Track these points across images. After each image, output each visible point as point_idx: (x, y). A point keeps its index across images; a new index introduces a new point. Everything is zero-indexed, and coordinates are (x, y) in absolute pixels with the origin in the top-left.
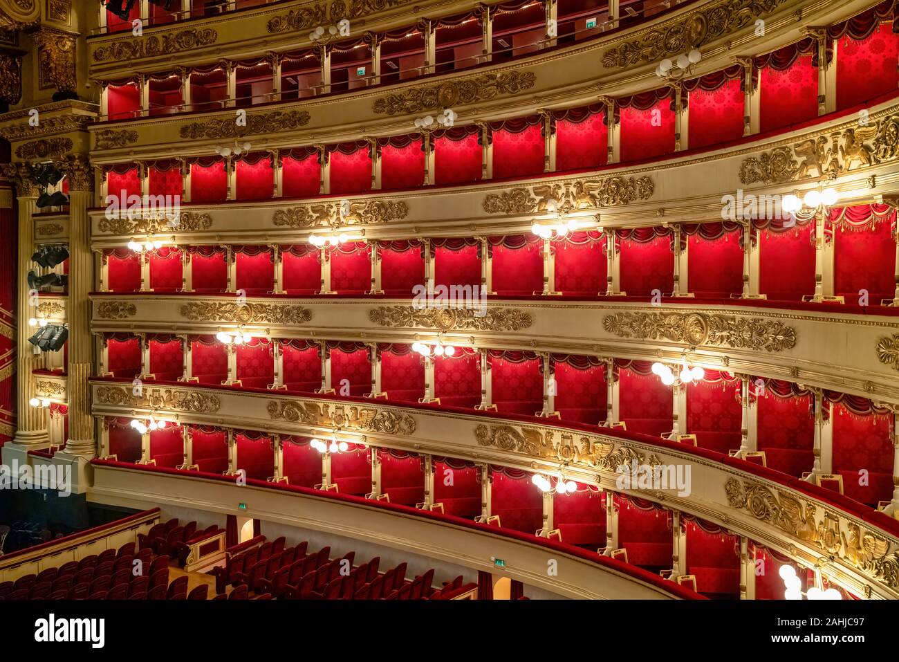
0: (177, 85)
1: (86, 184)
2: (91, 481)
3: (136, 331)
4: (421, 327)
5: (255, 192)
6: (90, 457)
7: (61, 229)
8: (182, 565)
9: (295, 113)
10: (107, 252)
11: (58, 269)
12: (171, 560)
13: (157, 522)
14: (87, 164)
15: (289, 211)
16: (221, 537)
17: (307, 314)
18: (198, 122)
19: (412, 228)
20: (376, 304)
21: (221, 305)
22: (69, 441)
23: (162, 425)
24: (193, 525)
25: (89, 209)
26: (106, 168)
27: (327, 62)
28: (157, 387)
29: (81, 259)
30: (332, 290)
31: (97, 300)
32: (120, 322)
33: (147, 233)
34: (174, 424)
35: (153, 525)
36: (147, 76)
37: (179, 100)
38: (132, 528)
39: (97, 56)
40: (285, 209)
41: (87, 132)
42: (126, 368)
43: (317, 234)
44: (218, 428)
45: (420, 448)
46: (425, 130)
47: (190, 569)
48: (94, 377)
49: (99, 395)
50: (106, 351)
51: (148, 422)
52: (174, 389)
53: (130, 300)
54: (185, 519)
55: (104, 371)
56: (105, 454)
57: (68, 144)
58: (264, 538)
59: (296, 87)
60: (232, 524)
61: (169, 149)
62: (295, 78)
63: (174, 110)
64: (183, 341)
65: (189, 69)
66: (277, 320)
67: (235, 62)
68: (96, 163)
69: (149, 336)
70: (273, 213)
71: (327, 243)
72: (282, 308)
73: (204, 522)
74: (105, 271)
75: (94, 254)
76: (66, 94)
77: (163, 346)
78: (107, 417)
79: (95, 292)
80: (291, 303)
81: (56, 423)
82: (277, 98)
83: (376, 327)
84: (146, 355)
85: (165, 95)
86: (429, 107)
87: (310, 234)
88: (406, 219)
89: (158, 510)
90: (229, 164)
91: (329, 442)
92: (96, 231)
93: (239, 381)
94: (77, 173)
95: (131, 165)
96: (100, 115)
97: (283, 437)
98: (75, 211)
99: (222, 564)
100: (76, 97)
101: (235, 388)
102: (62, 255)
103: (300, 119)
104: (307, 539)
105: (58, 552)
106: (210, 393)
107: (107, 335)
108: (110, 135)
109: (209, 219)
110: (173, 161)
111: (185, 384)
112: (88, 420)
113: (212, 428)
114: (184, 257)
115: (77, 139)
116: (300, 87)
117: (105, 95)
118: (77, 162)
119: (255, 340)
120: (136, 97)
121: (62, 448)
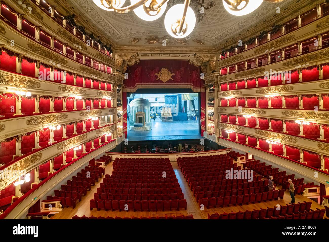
0: (235, 67)
1: (217, 87)
2: (218, 141)
3: (227, 114)
4: (298, 117)
5: (252, 86)
6: (218, 136)
7: (213, 95)
8: (236, 160)
9: (261, 69)
10: (221, 99)
11: (213, 102)
12: (233, 159)
13: (231, 151)
14: (218, 83)
15: (260, 90)
16: (245, 157)
17: (265, 112)
18: (239, 73)
19: (295, 92)
20: (284, 111)
21: (244, 109)
22: (214, 133)
23: (232, 132)
24: (238, 153)
25: (218, 91)
26: (221, 84)
27: (269, 57)
28: (230, 125)
29: (216, 100)
30: (271, 107)
31: (219, 108)
32: (224, 112)
33: (229, 95)
34: (234, 132)
35: (230, 151)
36: (228, 66)
37: (235, 70)
38: (226, 151)
39: (219, 64)
40: (259, 89)
41: (218, 77)
42: (225, 121)
43: (267, 95)
44: (244, 134)
45: (298, 147)
46: (298, 68)
47: (238, 162)
48: (219, 122)
49: (220, 125)
50: (221, 117)
51: (229, 131)
52: (234, 125)
53: (225, 108)
54: (237, 152)
55: (221, 121)
56: (221, 136)
57: (214, 80)
58: (254, 159)
59: (262, 63)
60: (247, 155)
61: (233, 79)
62: (261, 61)
63: (234, 72)
64: (236, 116)
65: (237, 63)
66: (257, 113)
67: (247, 60)
68: (219, 83)
69: (229, 115)
70: (256, 90)
71: (270, 97)
72: (258, 111)
73: (241, 153)
74: (221, 103)
75: (219, 99)
76: (214, 71)
77: (232, 117)
78: (221, 129)
79: (219, 106)
80: (261, 110)
81: (212, 129)
82: (257, 66)
83: (284, 116)
84: (229, 118)
85: (232, 69)
86: (300, 63)
87: (265, 94)
88: (293, 90)
89: (231, 148)
90: (246, 81)
91: (271, 141)
92: (219, 95)
93: (248, 125)
94: (216, 85)
95: (226, 83)
96: (220, 74)
97: (259, 138)
98: (215, 91)
99: (245, 162)
100: (216, 72)
101: (247, 127)
102: (213, 100)
103: (262, 70)
104: (265, 162)
105: (213, 153)
106: (242, 127)
107: (221, 114)
108: (222, 78)
109: (241, 92)
110: (234, 81)
111: (236, 125)
112: (218, 130)
113: (242, 134)
114: (236, 100)
115: (216, 79)
116: (263, 63)
117: (221, 70)
118: (216, 83)
119: (252, 117)
120: (226, 70)
121: (213, 134)
